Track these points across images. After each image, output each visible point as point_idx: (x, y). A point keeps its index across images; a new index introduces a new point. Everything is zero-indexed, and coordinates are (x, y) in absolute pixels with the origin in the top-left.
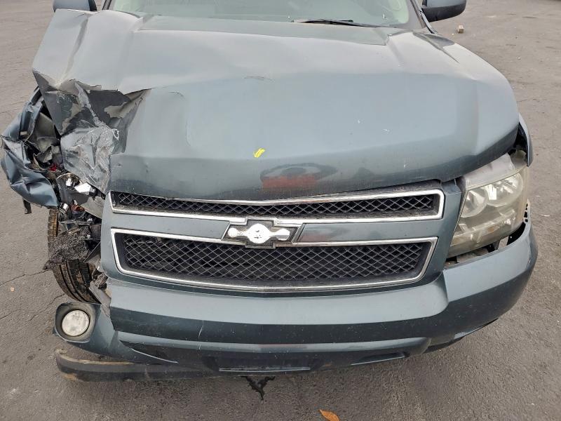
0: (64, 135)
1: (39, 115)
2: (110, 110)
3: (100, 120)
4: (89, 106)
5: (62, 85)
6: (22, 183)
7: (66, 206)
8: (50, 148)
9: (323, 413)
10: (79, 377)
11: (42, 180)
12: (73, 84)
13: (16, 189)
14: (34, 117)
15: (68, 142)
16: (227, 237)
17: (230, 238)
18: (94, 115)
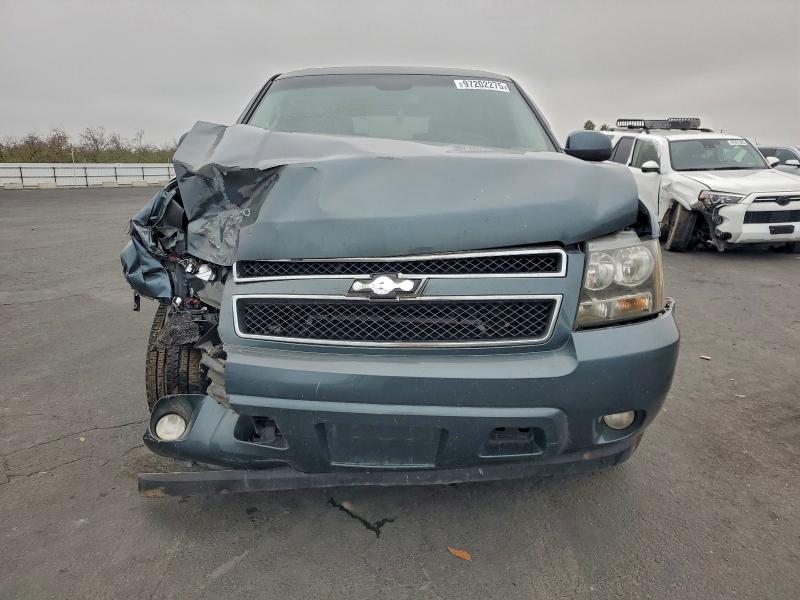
0: (192, 220)
1: (171, 202)
2: (243, 190)
3: (232, 202)
4: (223, 189)
5: (200, 170)
6: (138, 274)
7: (179, 300)
8: (175, 235)
9: (451, 550)
10: (166, 492)
11: (159, 270)
12: (211, 167)
13: (129, 280)
14: (166, 203)
15: (194, 227)
16: (351, 292)
17: (355, 292)
18: (226, 198)
